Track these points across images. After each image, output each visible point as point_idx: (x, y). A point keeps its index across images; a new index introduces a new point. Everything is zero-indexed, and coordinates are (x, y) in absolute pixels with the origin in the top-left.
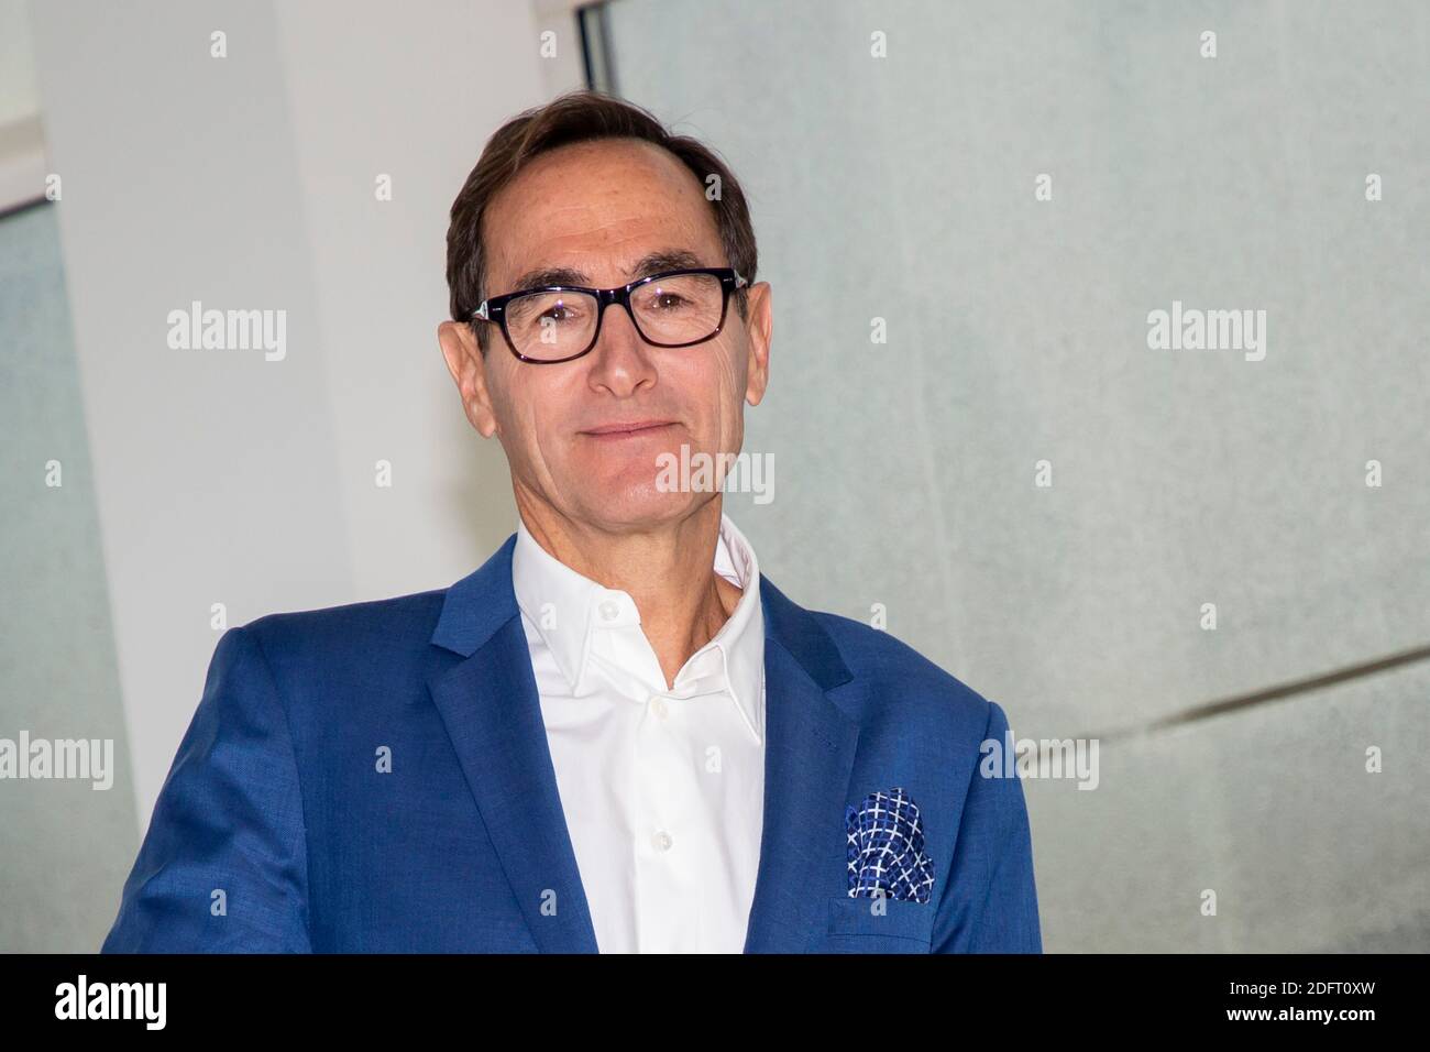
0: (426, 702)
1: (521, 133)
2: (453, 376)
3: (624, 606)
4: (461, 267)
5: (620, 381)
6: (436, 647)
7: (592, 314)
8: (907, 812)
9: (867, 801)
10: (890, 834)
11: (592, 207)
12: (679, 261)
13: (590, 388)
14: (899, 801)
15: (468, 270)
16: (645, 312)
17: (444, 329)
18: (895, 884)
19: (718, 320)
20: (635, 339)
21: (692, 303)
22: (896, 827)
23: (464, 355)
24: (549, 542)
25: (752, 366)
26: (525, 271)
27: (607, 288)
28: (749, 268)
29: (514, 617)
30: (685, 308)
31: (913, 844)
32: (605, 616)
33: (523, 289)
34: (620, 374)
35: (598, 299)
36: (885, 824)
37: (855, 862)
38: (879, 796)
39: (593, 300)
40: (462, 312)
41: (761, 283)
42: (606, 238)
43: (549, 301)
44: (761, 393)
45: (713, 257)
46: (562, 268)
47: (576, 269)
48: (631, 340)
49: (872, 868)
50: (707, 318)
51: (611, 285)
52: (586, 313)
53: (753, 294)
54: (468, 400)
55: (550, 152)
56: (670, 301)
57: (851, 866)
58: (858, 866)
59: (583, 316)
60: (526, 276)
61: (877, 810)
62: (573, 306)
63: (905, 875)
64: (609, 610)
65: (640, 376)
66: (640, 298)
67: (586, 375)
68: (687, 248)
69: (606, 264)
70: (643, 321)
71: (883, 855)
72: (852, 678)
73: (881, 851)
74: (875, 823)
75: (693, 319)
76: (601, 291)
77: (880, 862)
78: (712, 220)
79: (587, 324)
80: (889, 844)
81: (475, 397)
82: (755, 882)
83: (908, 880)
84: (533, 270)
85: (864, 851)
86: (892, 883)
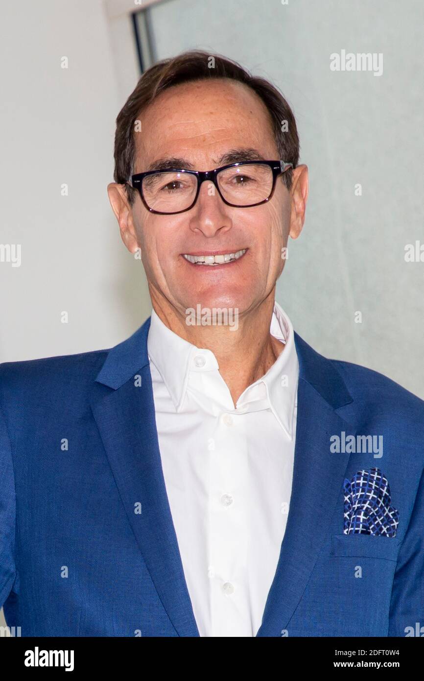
0: (89, 417)
1: (159, 74)
2: (115, 214)
3: (209, 358)
4: (121, 153)
5: (208, 227)
6: (98, 383)
7: (195, 185)
8: (381, 483)
9: (357, 476)
10: (369, 496)
11: (197, 122)
12: (248, 155)
13: (191, 230)
14: (376, 476)
15: (124, 155)
16: (227, 185)
17: (111, 187)
18: (373, 526)
19: (270, 190)
20: (218, 202)
21: (255, 181)
22: (373, 491)
23: (122, 203)
24: (167, 319)
25: (293, 216)
26: (156, 159)
27: (204, 171)
28: (293, 158)
29: (146, 366)
30: (251, 184)
31: (384, 502)
32: (197, 365)
33: (154, 169)
34: (209, 223)
35: (198, 178)
36: (366, 490)
37: (348, 513)
38: (363, 472)
39: (195, 178)
40: (120, 179)
41: (302, 165)
42: (204, 141)
43: (169, 177)
44: (298, 232)
45: (270, 153)
46: (177, 158)
47: (185, 159)
48: (216, 203)
49: (358, 516)
50: (264, 189)
51: (206, 169)
52: (191, 184)
53: (296, 173)
54: (123, 230)
55: (174, 87)
56: (243, 179)
57: (346, 515)
58: (350, 516)
59: (189, 186)
60: (156, 162)
61: (361, 481)
62: (184, 181)
63: (379, 520)
64: (200, 361)
65: (220, 225)
66: (223, 176)
67: (188, 221)
68: (253, 147)
69: (203, 156)
70: (225, 191)
71: (364, 509)
72: (353, 401)
73: (364, 506)
74: (361, 489)
75: (256, 190)
76: (199, 173)
77: (363, 513)
78: (270, 130)
79: (191, 191)
80: (368, 502)
81: (127, 229)
82: (285, 525)
83: (381, 524)
84: (160, 159)
85: (354, 506)
86: (370, 525)
